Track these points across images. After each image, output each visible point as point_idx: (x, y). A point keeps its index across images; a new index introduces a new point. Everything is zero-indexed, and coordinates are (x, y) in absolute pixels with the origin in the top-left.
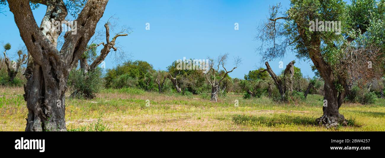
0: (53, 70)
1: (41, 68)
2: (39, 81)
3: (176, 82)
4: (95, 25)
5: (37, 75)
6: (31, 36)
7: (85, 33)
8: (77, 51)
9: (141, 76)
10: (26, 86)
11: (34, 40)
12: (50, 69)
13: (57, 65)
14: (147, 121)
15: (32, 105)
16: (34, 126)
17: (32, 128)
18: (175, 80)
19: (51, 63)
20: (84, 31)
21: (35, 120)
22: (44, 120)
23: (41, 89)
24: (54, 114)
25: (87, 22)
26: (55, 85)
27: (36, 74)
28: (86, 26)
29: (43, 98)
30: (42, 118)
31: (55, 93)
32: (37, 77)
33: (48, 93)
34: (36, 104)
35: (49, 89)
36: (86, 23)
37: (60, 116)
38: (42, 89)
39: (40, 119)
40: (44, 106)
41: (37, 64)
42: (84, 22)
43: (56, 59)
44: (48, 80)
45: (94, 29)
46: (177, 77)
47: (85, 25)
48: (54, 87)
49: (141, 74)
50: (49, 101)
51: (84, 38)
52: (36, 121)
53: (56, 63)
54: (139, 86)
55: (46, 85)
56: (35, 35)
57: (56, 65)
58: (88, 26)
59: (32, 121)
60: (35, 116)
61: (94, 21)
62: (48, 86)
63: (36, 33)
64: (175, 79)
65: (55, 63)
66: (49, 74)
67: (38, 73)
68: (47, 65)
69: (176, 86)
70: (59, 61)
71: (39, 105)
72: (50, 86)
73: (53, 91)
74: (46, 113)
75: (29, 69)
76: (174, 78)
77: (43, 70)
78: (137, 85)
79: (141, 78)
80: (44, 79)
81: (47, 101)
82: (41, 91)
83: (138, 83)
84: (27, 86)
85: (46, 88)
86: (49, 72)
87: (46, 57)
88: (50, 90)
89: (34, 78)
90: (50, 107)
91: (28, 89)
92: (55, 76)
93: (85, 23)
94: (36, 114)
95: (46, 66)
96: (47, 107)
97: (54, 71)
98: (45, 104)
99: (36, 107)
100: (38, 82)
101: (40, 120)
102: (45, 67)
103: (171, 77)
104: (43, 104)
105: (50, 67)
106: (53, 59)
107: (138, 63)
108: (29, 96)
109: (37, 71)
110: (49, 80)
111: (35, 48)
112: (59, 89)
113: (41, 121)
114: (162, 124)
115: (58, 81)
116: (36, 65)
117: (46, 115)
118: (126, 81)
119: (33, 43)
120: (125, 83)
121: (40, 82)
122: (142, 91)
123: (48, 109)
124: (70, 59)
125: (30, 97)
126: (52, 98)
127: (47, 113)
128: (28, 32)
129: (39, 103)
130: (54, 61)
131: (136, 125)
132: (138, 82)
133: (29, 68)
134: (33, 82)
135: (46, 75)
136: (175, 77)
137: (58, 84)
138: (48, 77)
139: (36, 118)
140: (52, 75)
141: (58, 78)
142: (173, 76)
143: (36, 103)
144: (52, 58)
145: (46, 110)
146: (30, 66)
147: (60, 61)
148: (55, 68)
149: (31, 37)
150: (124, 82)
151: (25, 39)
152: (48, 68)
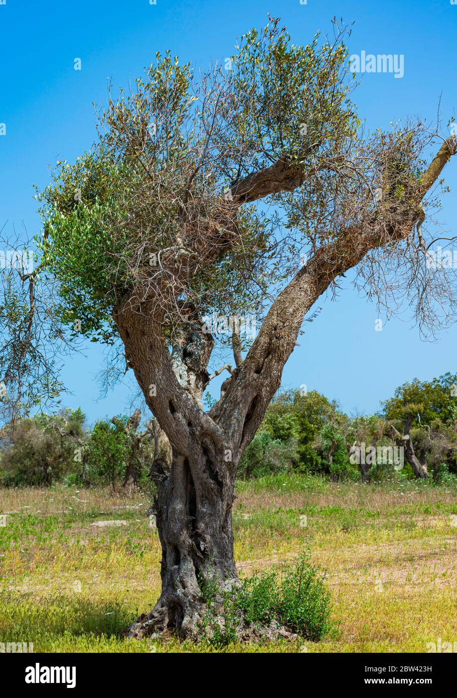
0: (210, 464)
1: (186, 462)
2: (183, 487)
3: (411, 446)
4: (281, 371)
5: (179, 476)
6: (168, 402)
7: (263, 386)
8: (249, 423)
9: (304, 434)
10: (156, 499)
11: (173, 410)
12: (204, 463)
13: (216, 453)
14: (370, 559)
15: (174, 534)
16: (181, 575)
17: (178, 579)
18: (408, 441)
19: (206, 451)
20: (262, 384)
21: (182, 563)
22: (199, 563)
23: (187, 503)
24: (215, 551)
25: (265, 364)
26: (215, 494)
27: (178, 474)
28: (264, 373)
29: (193, 519)
30: (196, 558)
31: (215, 508)
32: (180, 480)
33: (204, 509)
34: (181, 533)
35: (204, 502)
36: (264, 367)
37: (226, 554)
38: (189, 503)
39: (192, 560)
40: (196, 536)
41: (180, 454)
42: (259, 366)
43: (215, 443)
44: (201, 484)
45: (280, 377)
46: (414, 431)
47: (262, 371)
48: (215, 497)
49: (304, 429)
50: (206, 525)
51: (261, 396)
52: (184, 564)
53: (215, 449)
54: (302, 466)
55: (199, 493)
56: (176, 400)
57: (214, 454)
58: (269, 374)
59: (176, 567)
60: (182, 556)
61: (278, 362)
62: (202, 496)
63: (177, 397)
64: (407, 437)
65: (214, 451)
66: (204, 472)
67: (181, 472)
68: (198, 456)
69: (411, 458)
70: (220, 447)
71: (187, 533)
72: (207, 495)
73: (213, 504)
74: (202, 549)
75: (159, 464)
76: (405, 435)
77: (191, 465)
78: (295, 464)
79: (304, 441)
80: (192, 483)
81: (202, 525)
82: (188, 506)
83: (296, 456)
84: (160, 497)
85: (198, 500)
86: (204, 468)
87: (197, 440)
88: (206, 503)
89: (173, 481)
90: (208, 537)
91: (163, 503)
92: (214, 476)
93: (262, 368)
94: (184, 552)
95: (196, 457)
96: (204, 537)
97: (212, 466)
98: (200, 531)
99: (182, 538)
100: (181, 488)
101: (192, 563)
102: (195, 459)
103: (394, 433)
104: (195, 531)
105: (204, 459)
106: (209, 442)
107: (293, 397)
108: (167, 517)
109: (180, 469)
110: (204, 484)
111: (177, 425)
112: (222, 500)
113: (194, 565)
114: (408, 564)
115: (220, 484)
116: (179, 456)
117: (203, 553)
118: (261, 453)
119: (171, 415)
120: (260, 459)
121: (186, 489)
122: (318, 481)
123: (204, 540)
124: (239, 440)
125: (169, 519)
126: (211, 518)
127: (205, 548)
128: (162, 395)
129: (187, 531)
130: (211, 447)
131: (346, 570)
132: (298, 452)
133: (159, 462)
134: (173, 489)
135: (197, 474)
136: (407, 433)
137: (221, 491)
138: (202, 479)
139: (185, 559)
140: (208, 474)
141: (221, 480)
142: (400, 431)
143: (182, 530)
144: (207, 441)
145: (202, 543)
146: (160, 459)
147: (222, 445)
148: (213, 460)
149: (168, 404)
150: (257, 455)
151: (157, 409)
152: (202, 461)
